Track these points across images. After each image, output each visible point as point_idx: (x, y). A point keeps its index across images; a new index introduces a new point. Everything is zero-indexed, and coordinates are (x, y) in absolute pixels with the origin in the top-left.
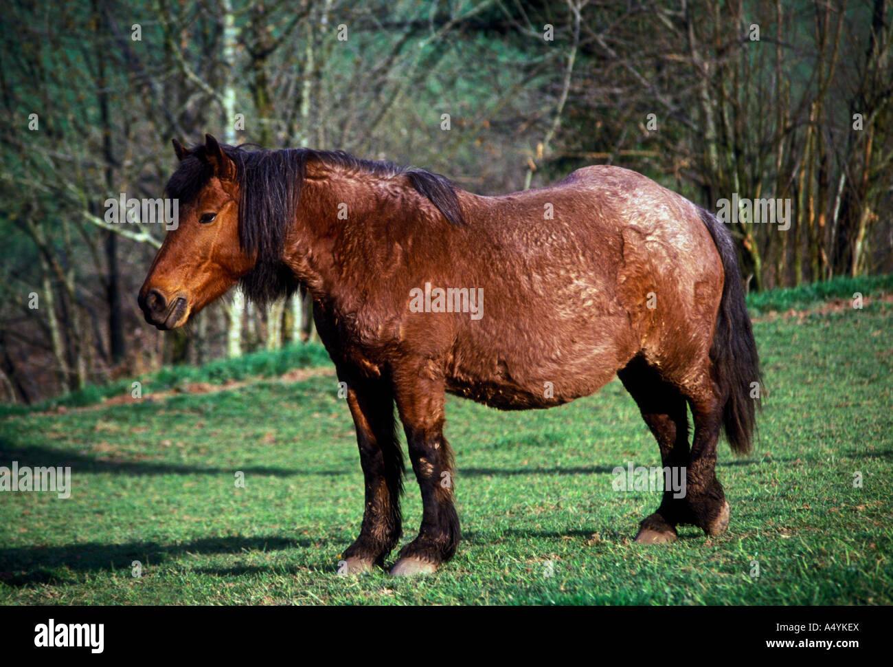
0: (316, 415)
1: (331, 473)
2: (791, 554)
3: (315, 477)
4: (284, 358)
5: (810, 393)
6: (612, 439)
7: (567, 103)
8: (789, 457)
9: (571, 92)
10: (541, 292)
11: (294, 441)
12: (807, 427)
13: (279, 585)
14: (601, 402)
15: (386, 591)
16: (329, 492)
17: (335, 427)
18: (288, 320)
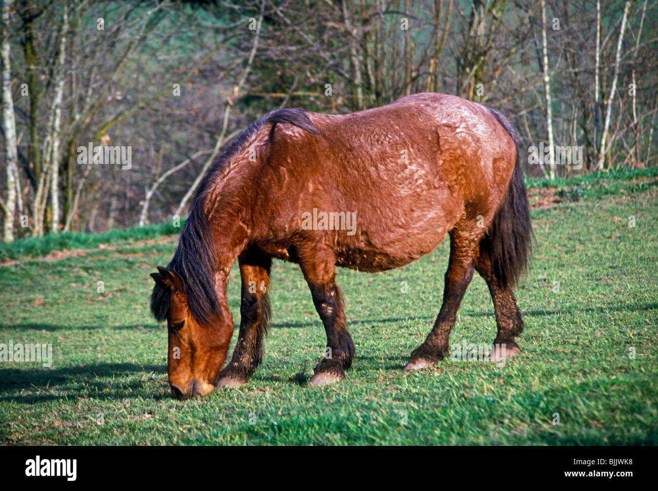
0: (74, 285)
1: (89, 328)
2: (443, 388)
3: (76, 331)
4: (47, 242)
5: (435, 268)
6: (295, 303)
7: (256, 56)
8: (426, 316)
9: (258, 50)
10: (385, 178)
11: (58, 304)
12: (435, 294)
13: (65, 412)
14: (283, 275)
15: (147, 416)
16: (89, 341)
17: (88, 293)
18: (49, 215)
